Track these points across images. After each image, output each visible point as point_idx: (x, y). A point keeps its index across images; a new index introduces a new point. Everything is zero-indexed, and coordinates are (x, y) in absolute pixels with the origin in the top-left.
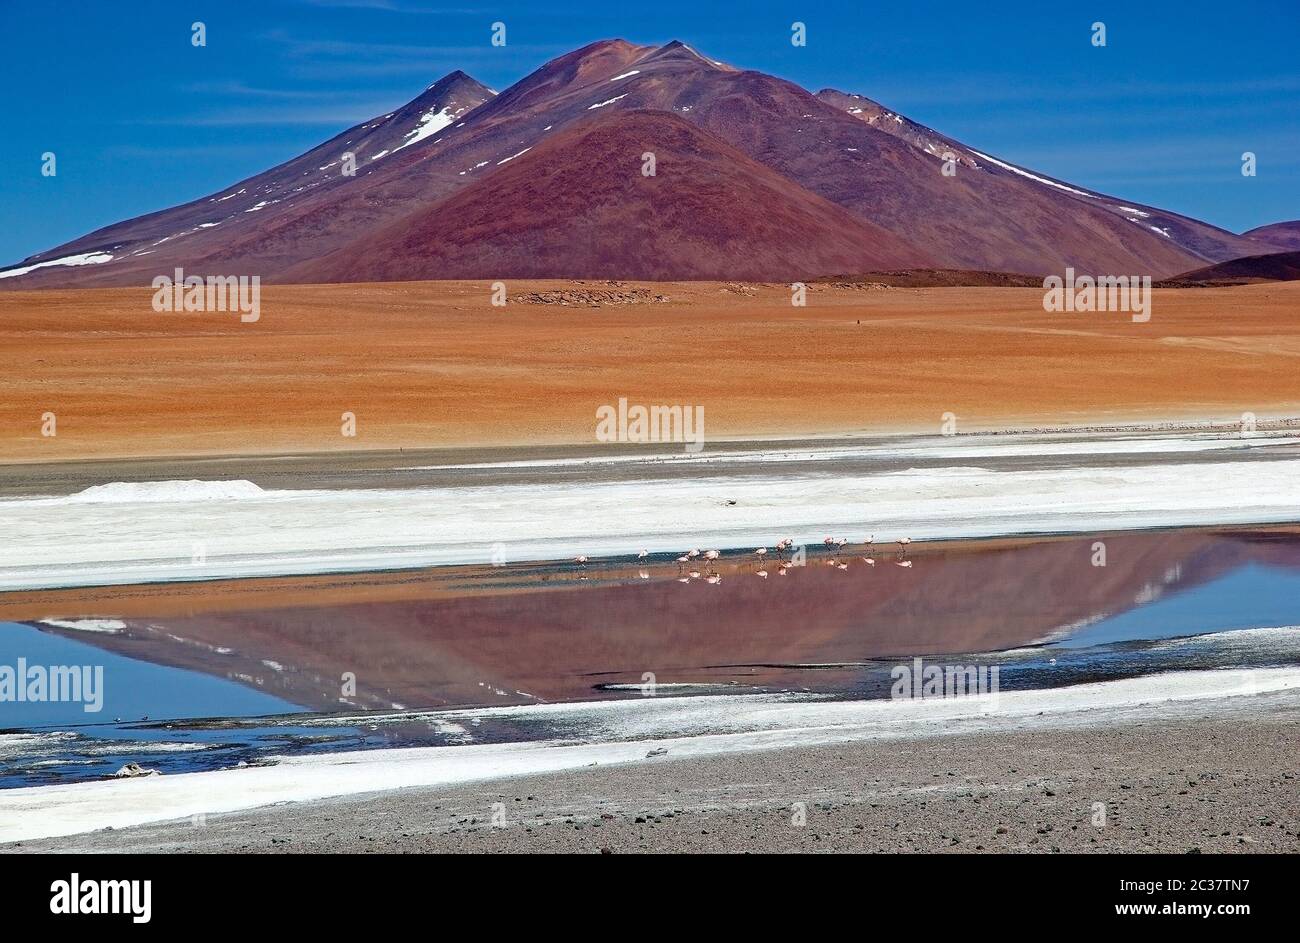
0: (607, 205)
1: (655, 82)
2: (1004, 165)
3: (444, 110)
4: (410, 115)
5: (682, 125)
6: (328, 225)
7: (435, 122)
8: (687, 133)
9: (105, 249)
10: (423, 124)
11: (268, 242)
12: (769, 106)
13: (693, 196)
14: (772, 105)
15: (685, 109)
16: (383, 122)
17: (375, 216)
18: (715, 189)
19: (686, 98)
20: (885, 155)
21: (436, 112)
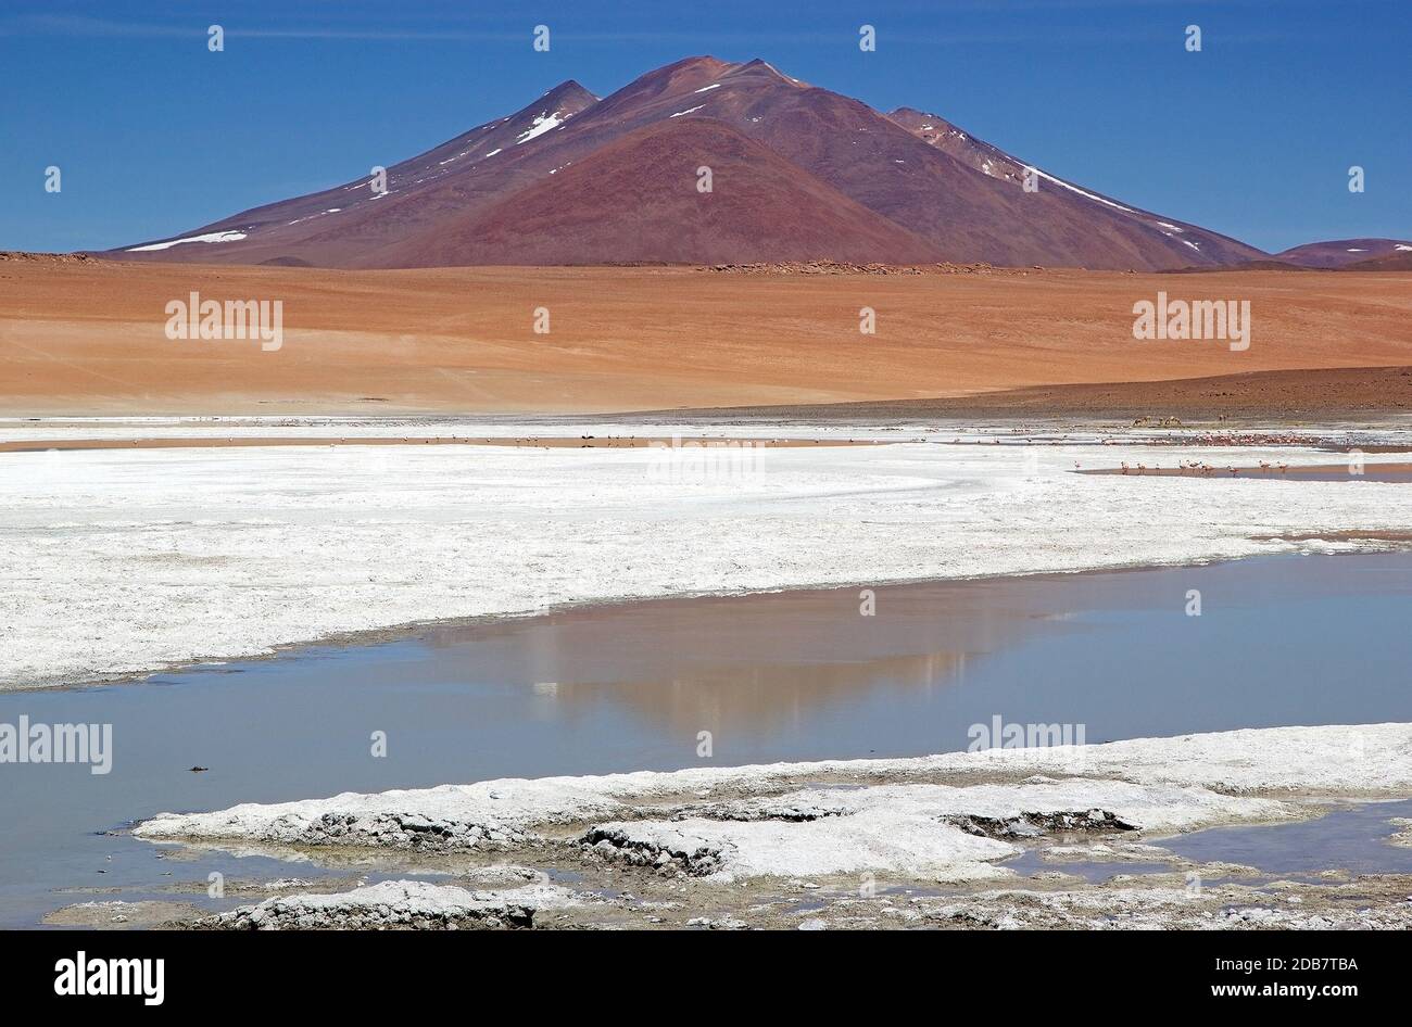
0: (656, 204)
1: (731, 95)
2: (1057, 181)
3: (554, 115)
4: (525, 118)
5: (732, 133)
6: (417, 213)
7: (545, 124)
8: (735, 140)
9: (240, 229)
10: (534, 127)
11: (362, 227)
12: (830, 120)
13: (735, 198)
14: (832, 119)
15: (755, 120)
16: (501, 123)
17: (459, 206)
18: (755, 192)
19: (757, 110)
20: (928, 167)
21: (547, 116)
